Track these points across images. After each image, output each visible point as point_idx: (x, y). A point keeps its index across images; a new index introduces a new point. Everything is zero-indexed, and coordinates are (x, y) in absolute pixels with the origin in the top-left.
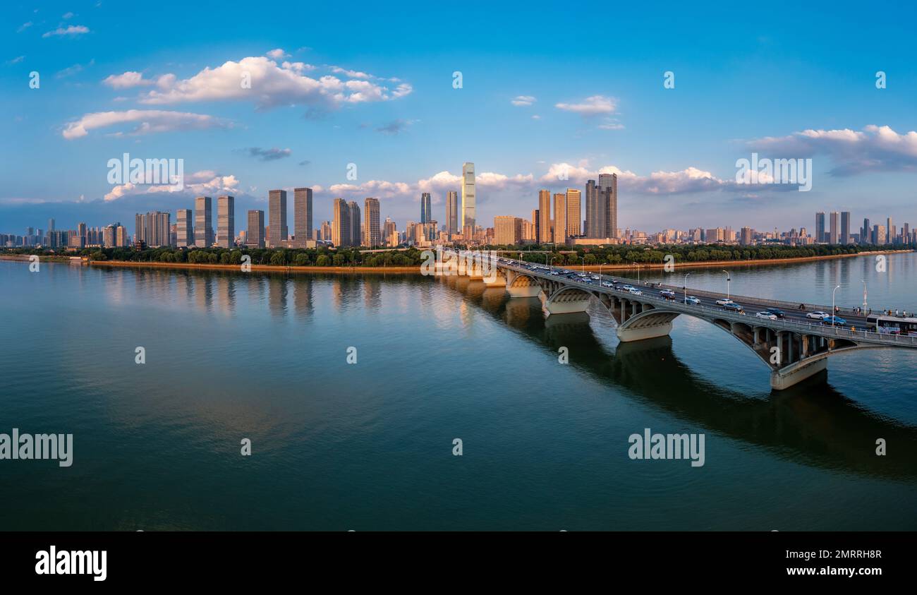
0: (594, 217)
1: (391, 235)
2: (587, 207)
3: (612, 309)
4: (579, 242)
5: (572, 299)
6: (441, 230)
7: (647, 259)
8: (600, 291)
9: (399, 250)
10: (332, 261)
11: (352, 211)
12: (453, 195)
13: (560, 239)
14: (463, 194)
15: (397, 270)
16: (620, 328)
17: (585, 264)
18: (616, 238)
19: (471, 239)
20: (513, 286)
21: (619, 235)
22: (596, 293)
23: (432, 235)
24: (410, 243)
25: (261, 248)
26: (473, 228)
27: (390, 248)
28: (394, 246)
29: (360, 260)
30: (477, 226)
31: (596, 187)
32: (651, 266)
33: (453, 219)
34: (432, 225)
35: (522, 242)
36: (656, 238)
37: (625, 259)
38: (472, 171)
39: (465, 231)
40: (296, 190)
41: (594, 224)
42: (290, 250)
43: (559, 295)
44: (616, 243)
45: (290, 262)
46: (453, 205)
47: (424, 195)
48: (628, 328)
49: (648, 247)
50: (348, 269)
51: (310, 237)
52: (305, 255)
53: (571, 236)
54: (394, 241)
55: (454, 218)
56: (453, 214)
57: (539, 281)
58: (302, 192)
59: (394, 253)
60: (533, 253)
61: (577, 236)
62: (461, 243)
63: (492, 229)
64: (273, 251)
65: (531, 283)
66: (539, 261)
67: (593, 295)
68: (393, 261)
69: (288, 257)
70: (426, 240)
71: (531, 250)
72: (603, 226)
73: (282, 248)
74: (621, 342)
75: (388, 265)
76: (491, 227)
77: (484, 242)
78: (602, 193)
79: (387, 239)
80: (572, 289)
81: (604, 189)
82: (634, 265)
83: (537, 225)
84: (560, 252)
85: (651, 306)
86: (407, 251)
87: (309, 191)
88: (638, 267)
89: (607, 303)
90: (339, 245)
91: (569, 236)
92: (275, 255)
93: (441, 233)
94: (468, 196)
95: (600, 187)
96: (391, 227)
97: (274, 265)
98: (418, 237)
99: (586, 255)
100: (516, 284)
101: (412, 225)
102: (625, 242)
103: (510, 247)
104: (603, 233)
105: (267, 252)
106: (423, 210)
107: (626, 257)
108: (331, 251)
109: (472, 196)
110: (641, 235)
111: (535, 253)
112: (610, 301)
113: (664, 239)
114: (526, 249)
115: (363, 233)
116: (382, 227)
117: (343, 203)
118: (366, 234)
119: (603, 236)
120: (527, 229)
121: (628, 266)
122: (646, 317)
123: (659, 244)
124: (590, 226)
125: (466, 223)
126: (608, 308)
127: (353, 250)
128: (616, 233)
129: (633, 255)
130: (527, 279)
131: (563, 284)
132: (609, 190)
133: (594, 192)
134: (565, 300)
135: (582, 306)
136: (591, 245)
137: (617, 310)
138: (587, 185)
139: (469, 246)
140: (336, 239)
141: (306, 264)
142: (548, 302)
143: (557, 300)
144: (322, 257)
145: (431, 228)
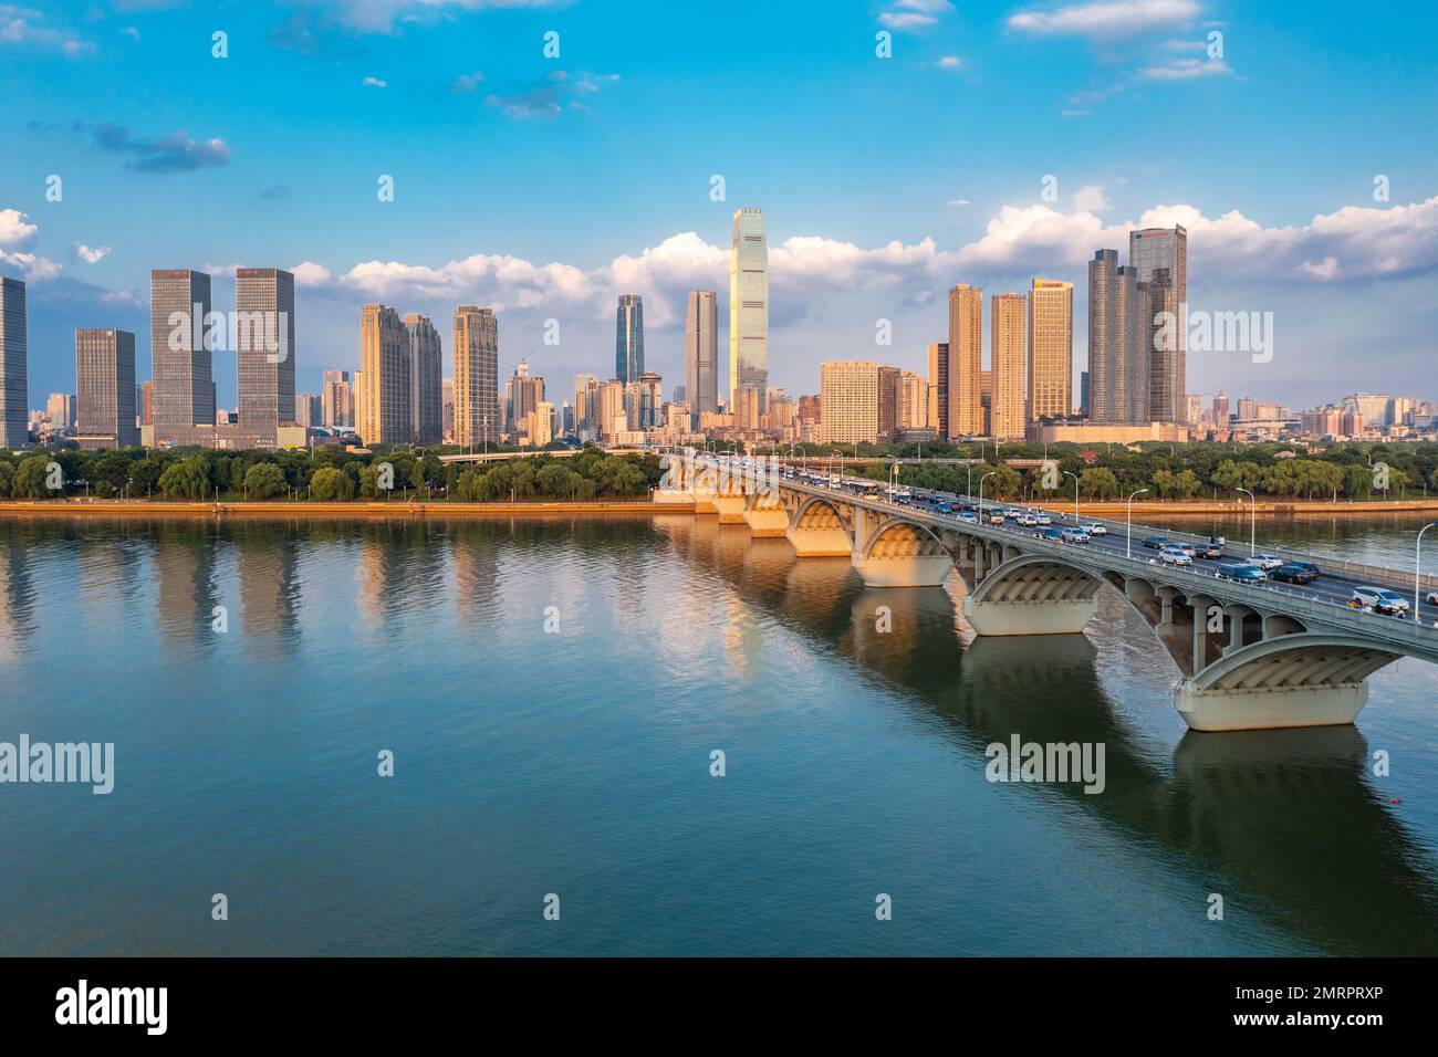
0: (1112, 361)
1: (530, 414)
2: (1093, 333)
3: (1165, 626)
4: (1064, 434)
5: (1043, 595)
6: (671, 399)
7: (1282, 484)
8: (1129, 571)
9: (555, 453)
10: (358, 485)
11: (415, 342)
12: (705, 303)
13: (1009, 427)
14: (734, 299)
15: (548, 510)
16: (1190, 686)
17: (1084, 497)
18: (1181, 422)
19: (755, 425)
20: (871, 555)
21: (1192, 415)
22: (1116, 578)
23: (647, 413)
24: (584, 436)
25: (128, 448)
26: (762, 395)
27: (526, 449)
28: (540, 443)
29: (440, 481)
30: (772, 389)
31: (1121, 271)
32: (1299, 506)
33: (704, 370)
34: (646, 386)
35: (898, 435)
36: (1318, 422)
37: (1212, 485)
38: (757, 233)
39: (739, 404)
40: (242, 274)
41: (1112, 378)
42: (223, 453)
43: (1004, 580)
44: (1183, 437)
45: (223, 489)
46: (705, 331)
47: (624, 301)
48: (1216, 686)
49: (1288, 448)
50: (405, 509)
51: (287, 416)
52: (273, 467)
53: (1043, 418)
54: (539, 428)
55: (709, 367)
56: (705, 357)
57: (947, 542)
58: (262, 282)
59: (538, 463)
60: (930, 466)
61: (1059, 417)
62: (726, 437)
63: (815, 399)
64: (166, 458)
65: (923, 547)
66: (946, 485)
67: (1107, 584)
68: (537, 485)
69: (218, 475)
70: (630, 428)
71: (924, 456)
72: (1142, 385)
73: (197, 447)
74: (1190, 729)
75: (523, 496)
76: (811, 395)
77: (790, 436)
78: (1140, 286)
79: (520, 425)
80: (1040, 565)
81: (1145, 276)
82: (1239, 504)
83: (944, 388)
84: (1009, 462)
85: (1292, 624)
86: (576, 458)
87: (285, 280)
88: (1254, 509)
89: (1147, 608)
90: (378, 440)
91: (1036, 418)
92: (174, 467)
93: (672, 410)
94: (748, 304)
95: (1133, 271)
96: (529, 393)
97: (170, 499)
98: (607, 419)
99: (1086, 473)
100: (879, 548)
101: (592, 386)
102: (1210, 436)
103: (864, 448)
104: (1140, 407)
105: (146, 462)
106: (621, 344)
107: (1215, 477)
108: (354, 457)
109: (759, 304)
110: (1264, 413)
111: (935, 466)
112: (1157, 603)
113: (1346, 425)
114: (909, 452)
115: (451, 406)
116: (504, 392)
117: (388, 321)
118: (457, 410)
119: (1140, 416)
120: (914, 399)
121: (1221, 506)
122: (1275, 658)
123: (1327, 442)
124: (1102, 387)
125: (741, 381)
126: (1153, 622)
127: (419, 453)
128: (1183, 406)
129: (1237, 473)
130: (912, 536)
131: (1016, 550)
132: (1161, 276)
133: (1113, 287)
134: (1019, 598)
135: (1074, 617)
136: (1105, 444)
137: (1181, 630)
138: (1093, 266)
139: (749, 446)
140: (368, 423)
141: (276, 495)
142: (969, 599)
143: (997, 596)
144: (325, 475)
145: (643, 396)
